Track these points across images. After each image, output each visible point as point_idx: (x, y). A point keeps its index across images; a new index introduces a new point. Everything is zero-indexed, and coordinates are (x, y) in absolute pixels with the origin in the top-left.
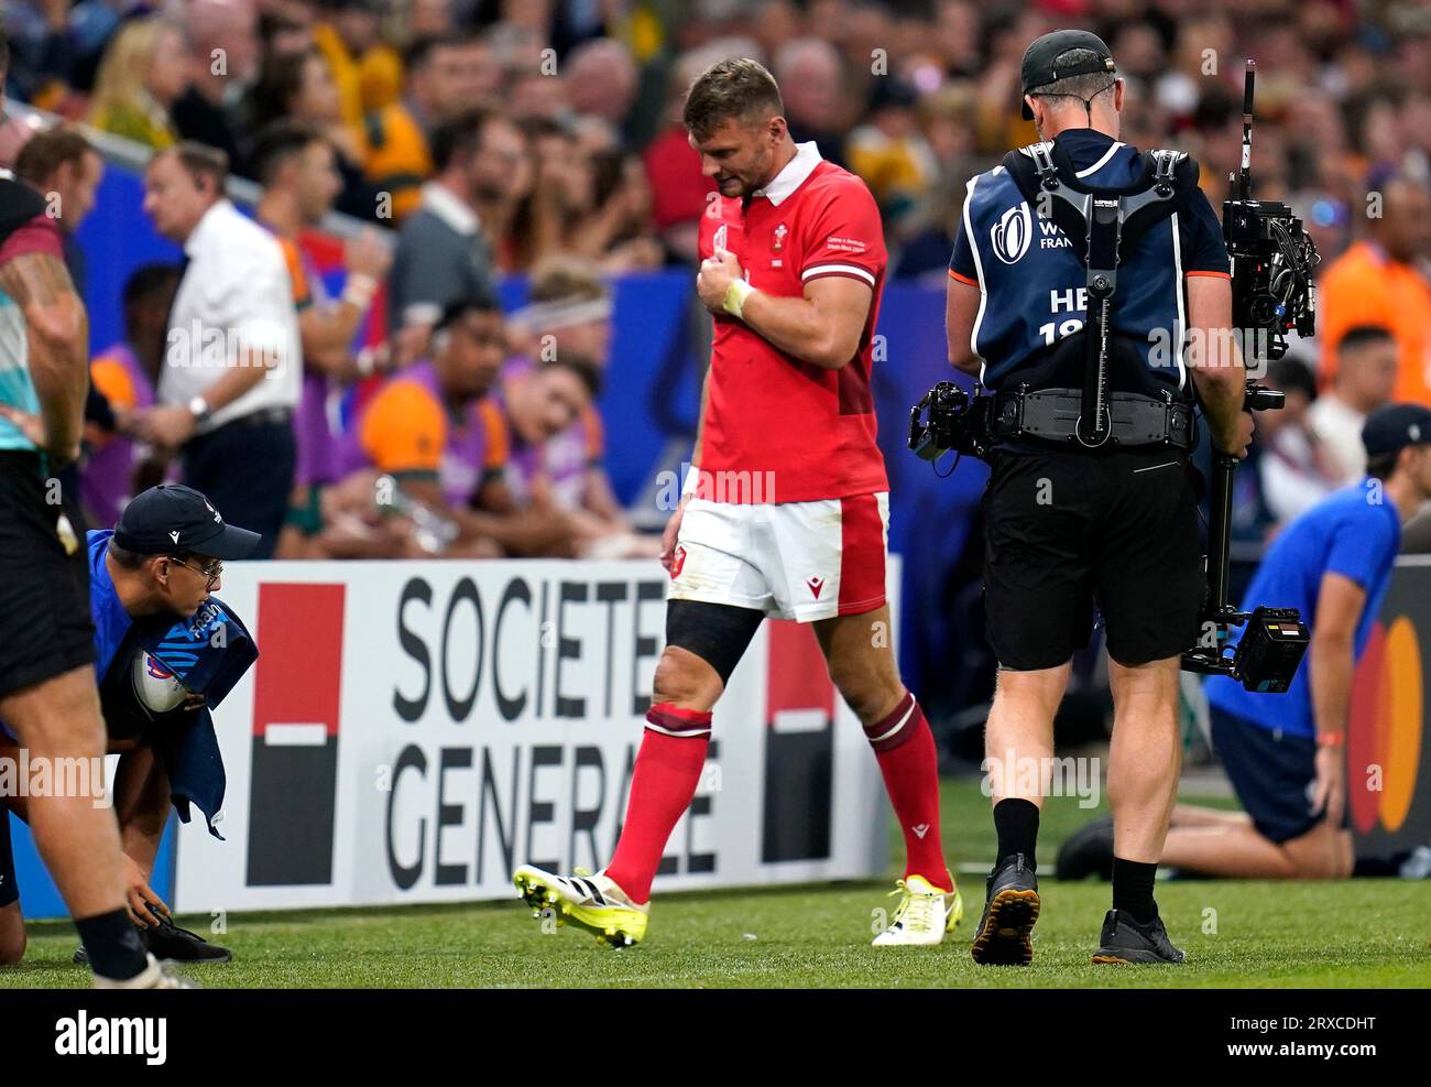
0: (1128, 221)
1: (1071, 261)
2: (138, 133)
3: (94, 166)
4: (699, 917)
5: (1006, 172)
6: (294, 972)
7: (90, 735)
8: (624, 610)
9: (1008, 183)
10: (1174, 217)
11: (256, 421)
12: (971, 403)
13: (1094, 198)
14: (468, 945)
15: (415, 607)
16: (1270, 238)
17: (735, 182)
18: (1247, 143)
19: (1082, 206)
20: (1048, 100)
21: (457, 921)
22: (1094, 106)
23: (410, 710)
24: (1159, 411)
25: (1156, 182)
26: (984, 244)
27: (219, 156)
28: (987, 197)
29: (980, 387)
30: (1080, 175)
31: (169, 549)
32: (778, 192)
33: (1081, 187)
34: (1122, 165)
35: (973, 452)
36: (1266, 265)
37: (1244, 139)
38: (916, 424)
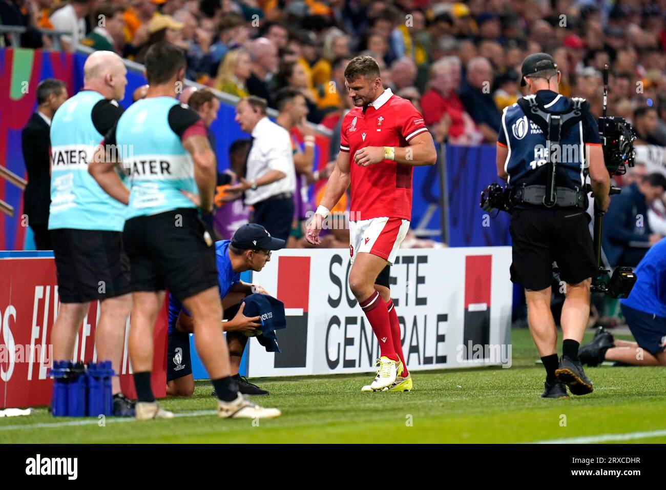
0: (564, 124)
1: (542, 138)
2: (233, 92)
3: (216, 102)
4: (441, 379)
5: (518, 105)
6: (292, 399)
7: (216, 312)
8: (413, 267)
9: (519, 109)
10: (581, 123)
11: (281, 197)
12: (504, 191)
13: (552, 115)
14: (356, 389)
15: (336, 265)
16: (619, 130)
17: (360, 100)
18: (605, 96)
19: (546, 117)
20: (533, 79)
21: (352, 381)
22: (551, 81)
23: (334, 303)
24: (574, 194)
25: (574, 109)
26: (510, 131)
27: (264, 101)
28: (511, 114)
29: (507, 185)
30: (546, 106)
31: (252, 247)
32: (378, 104)
33: (546, 111)
34: (562, 103)
35: (504, 209)
36: (617, 141)
37: (604, 94)
38: (483, 198)
